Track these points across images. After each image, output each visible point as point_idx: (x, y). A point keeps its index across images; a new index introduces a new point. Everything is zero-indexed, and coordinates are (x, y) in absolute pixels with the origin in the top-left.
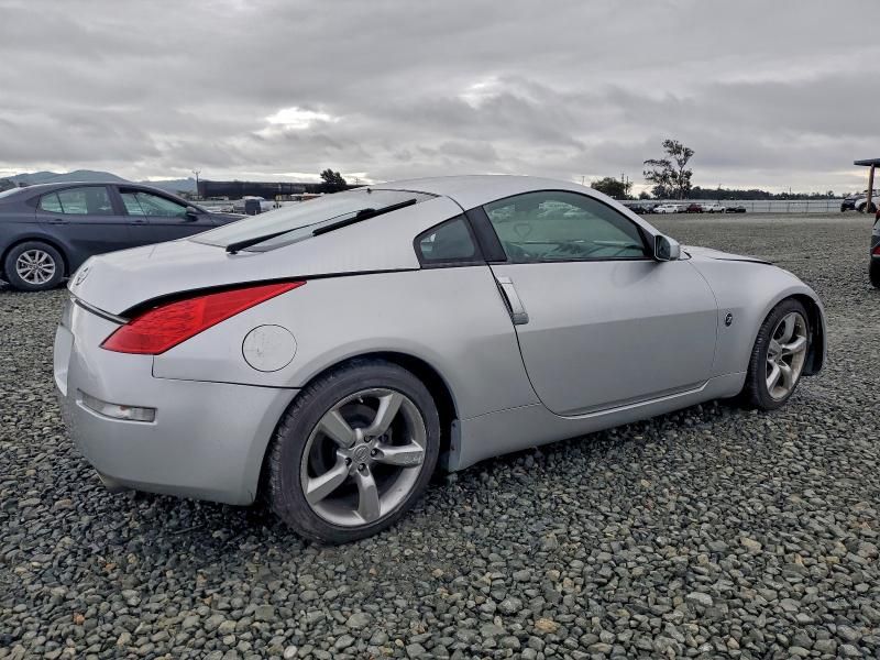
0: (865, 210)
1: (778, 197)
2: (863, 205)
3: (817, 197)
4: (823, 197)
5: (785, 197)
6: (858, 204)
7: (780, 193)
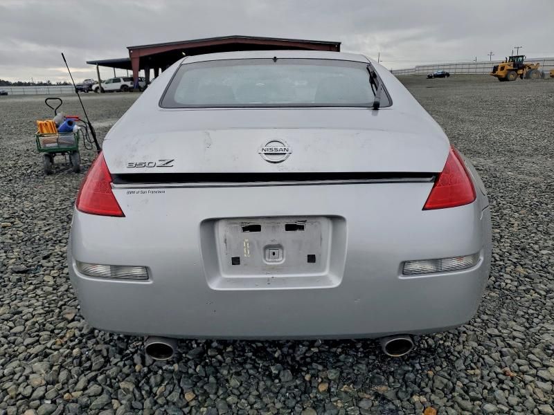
0: (99, 91)
1: (15, 84)
2: (97, 88)
3: (41, 84)
4: (45, 85)
5: (20, 84)
6: (94, 87)
7: (17, 82)
